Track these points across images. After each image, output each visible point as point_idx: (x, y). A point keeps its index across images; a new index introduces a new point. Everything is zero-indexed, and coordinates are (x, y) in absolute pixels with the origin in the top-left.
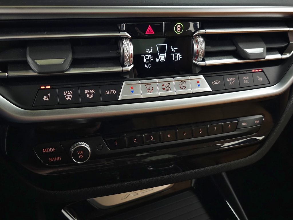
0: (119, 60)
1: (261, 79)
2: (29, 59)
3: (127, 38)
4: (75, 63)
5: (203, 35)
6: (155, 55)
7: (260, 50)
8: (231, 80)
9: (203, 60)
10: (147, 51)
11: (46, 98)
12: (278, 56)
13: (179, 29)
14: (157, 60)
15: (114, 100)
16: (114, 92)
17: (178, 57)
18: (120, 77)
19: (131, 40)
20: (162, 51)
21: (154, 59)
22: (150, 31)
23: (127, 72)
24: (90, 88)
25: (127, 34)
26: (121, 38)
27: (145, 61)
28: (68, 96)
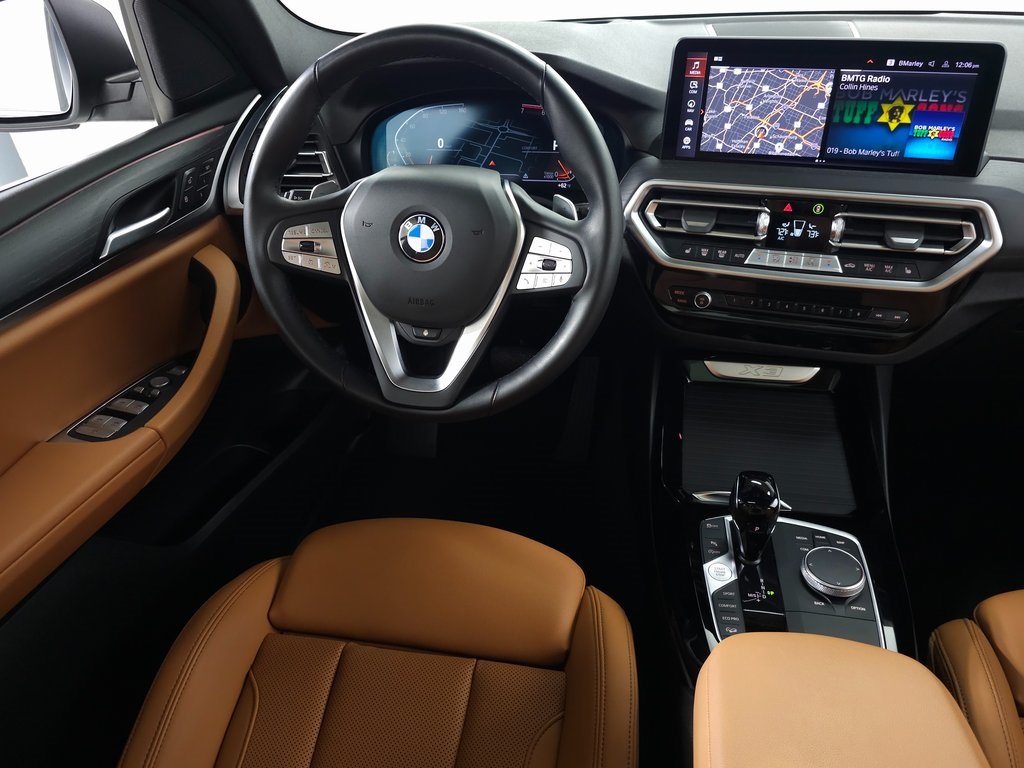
0: (754, 230)
1: (909, 272)
2: (683, 220)
3: (766, 212)
4: (717, 228)
5: (844, 218)
6: (791, 229)
7: (914, 241)
8: (869, 267)
9: (840, 242)
10: (784, 225)
11: (687, 251)
12: (942, 251)
13: (818, 209)
14: (792, 234)
15: (740, 263)
16: (743, 256)
17: (815, 234)
18: (751, 244)
19: (769, 214)
20: (799, 227)
21: (789, 233)
22: (788, 208)
23: (759, 241)
24: (723, 249)
25: (766, 209)
26: (760, 212)
27: (780, 233)
28: (704, 252)
